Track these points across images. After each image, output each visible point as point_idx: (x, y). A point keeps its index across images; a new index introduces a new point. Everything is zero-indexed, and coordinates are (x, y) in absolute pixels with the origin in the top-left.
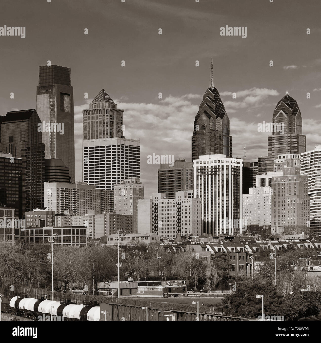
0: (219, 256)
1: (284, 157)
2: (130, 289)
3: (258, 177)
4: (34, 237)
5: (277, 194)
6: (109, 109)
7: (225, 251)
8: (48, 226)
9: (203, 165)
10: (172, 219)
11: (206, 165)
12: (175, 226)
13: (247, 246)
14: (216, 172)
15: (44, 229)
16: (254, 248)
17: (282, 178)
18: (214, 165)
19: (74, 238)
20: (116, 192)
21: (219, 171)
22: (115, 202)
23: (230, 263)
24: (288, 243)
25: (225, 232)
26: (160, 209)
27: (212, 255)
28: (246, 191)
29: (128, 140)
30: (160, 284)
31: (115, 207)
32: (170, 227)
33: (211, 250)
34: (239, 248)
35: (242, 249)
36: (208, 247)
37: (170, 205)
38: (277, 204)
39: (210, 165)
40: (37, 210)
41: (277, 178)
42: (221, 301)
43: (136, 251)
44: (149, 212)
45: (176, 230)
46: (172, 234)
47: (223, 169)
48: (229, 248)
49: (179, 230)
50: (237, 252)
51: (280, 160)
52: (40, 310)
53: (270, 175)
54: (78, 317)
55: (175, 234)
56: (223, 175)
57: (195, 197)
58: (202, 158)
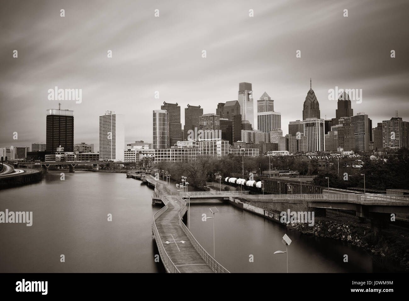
0: (314, 161)
1: (343, 118)
2: (276, 174)
3: (332, 127)
4: (237, 152)
5: (340, 134)
6: (268, 100)
7: (317, 158)
8: (243, 148)
9: (307, 122)
10: (295, 145)
11: (309, 122)
12: (296, 148)
13: (326, 156)
14: (313, 125)
15: (241, 149)
16: (330, 157)
17: (342, 127)
18: (312, 122)
19: (253, 153)
20: (271, 134)
21: (314, 125)
22: (271, 138)
23: (319, 163)
24: (344, 155)
25: (317, 150)
26: (289, 141)
27: (311, 160)
28: (326, 133)
29: (276, 113)
30: (288, 172)
31: (271, 140)
32: (294, 148)
33: (310, 158)
34: (323, 157)
35: (324, 158)
36: (309, 156)
37: (293, 139)
38: (340, 139)
39: (310, 122)
40: (239, 141)
41: (340, 127)
42: (313, 180)
43: (279, 158)
44: (285, 142)
45: (296, 149)
46: (295, 151)
47: (316, 124)
48: (318, 157)
49: (298, 150)
50: (322, 159)
51: (341, 120)
52: (237, 183)
53: (337, 126)
54: (252, 186)
55: (296, 151)
56: (316, 126)
57: (304, 136)
58: (307, 119)
